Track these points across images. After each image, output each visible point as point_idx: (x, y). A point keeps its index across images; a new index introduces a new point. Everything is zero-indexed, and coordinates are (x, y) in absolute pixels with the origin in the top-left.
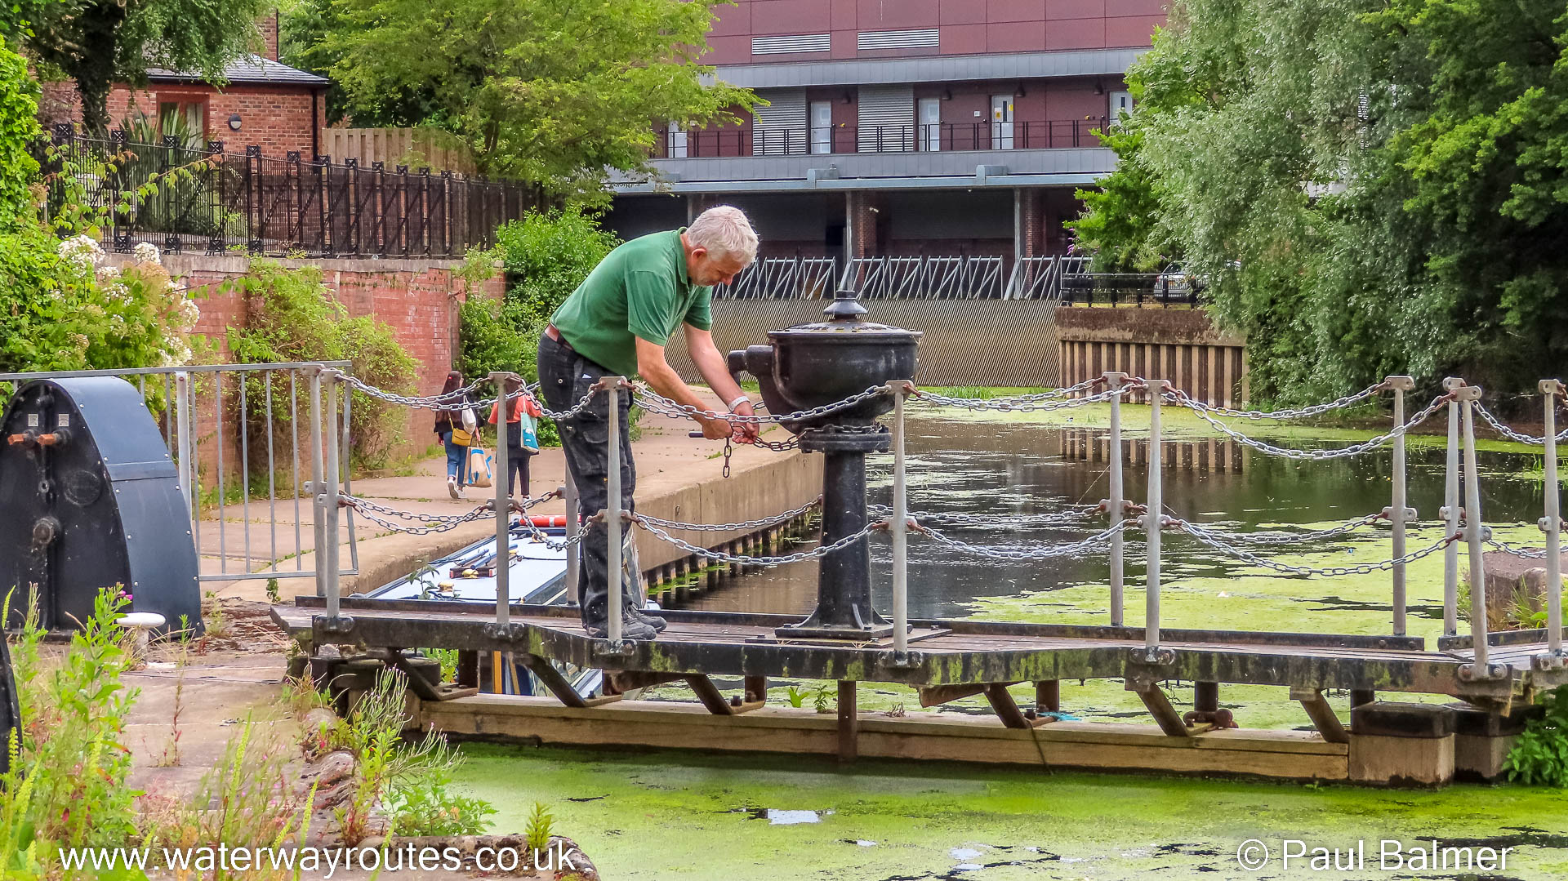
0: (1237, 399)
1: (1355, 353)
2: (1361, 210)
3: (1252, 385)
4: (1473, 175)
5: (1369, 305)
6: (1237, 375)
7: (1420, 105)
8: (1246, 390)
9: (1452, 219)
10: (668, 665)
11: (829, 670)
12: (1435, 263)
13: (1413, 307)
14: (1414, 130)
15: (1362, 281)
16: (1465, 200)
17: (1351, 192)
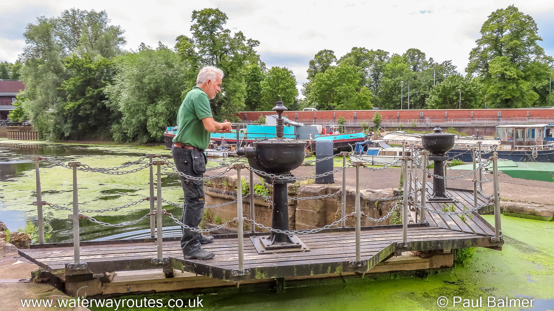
0: (37, 139)
1: (57, 133)
2: (57, 114)
3: (39, 137)
4: (74, 109)
5: (59, 126)
6: (37, 135)
7: (65, 100)
8: (38, 138)
9: (71, 115)
10: (263, 276)
11: (329, 270)
12: (68, 121)
13: (65, 127)
14: (65, 103)
15: (57, 123)
16: (73, 113)
17: (56, 112)
